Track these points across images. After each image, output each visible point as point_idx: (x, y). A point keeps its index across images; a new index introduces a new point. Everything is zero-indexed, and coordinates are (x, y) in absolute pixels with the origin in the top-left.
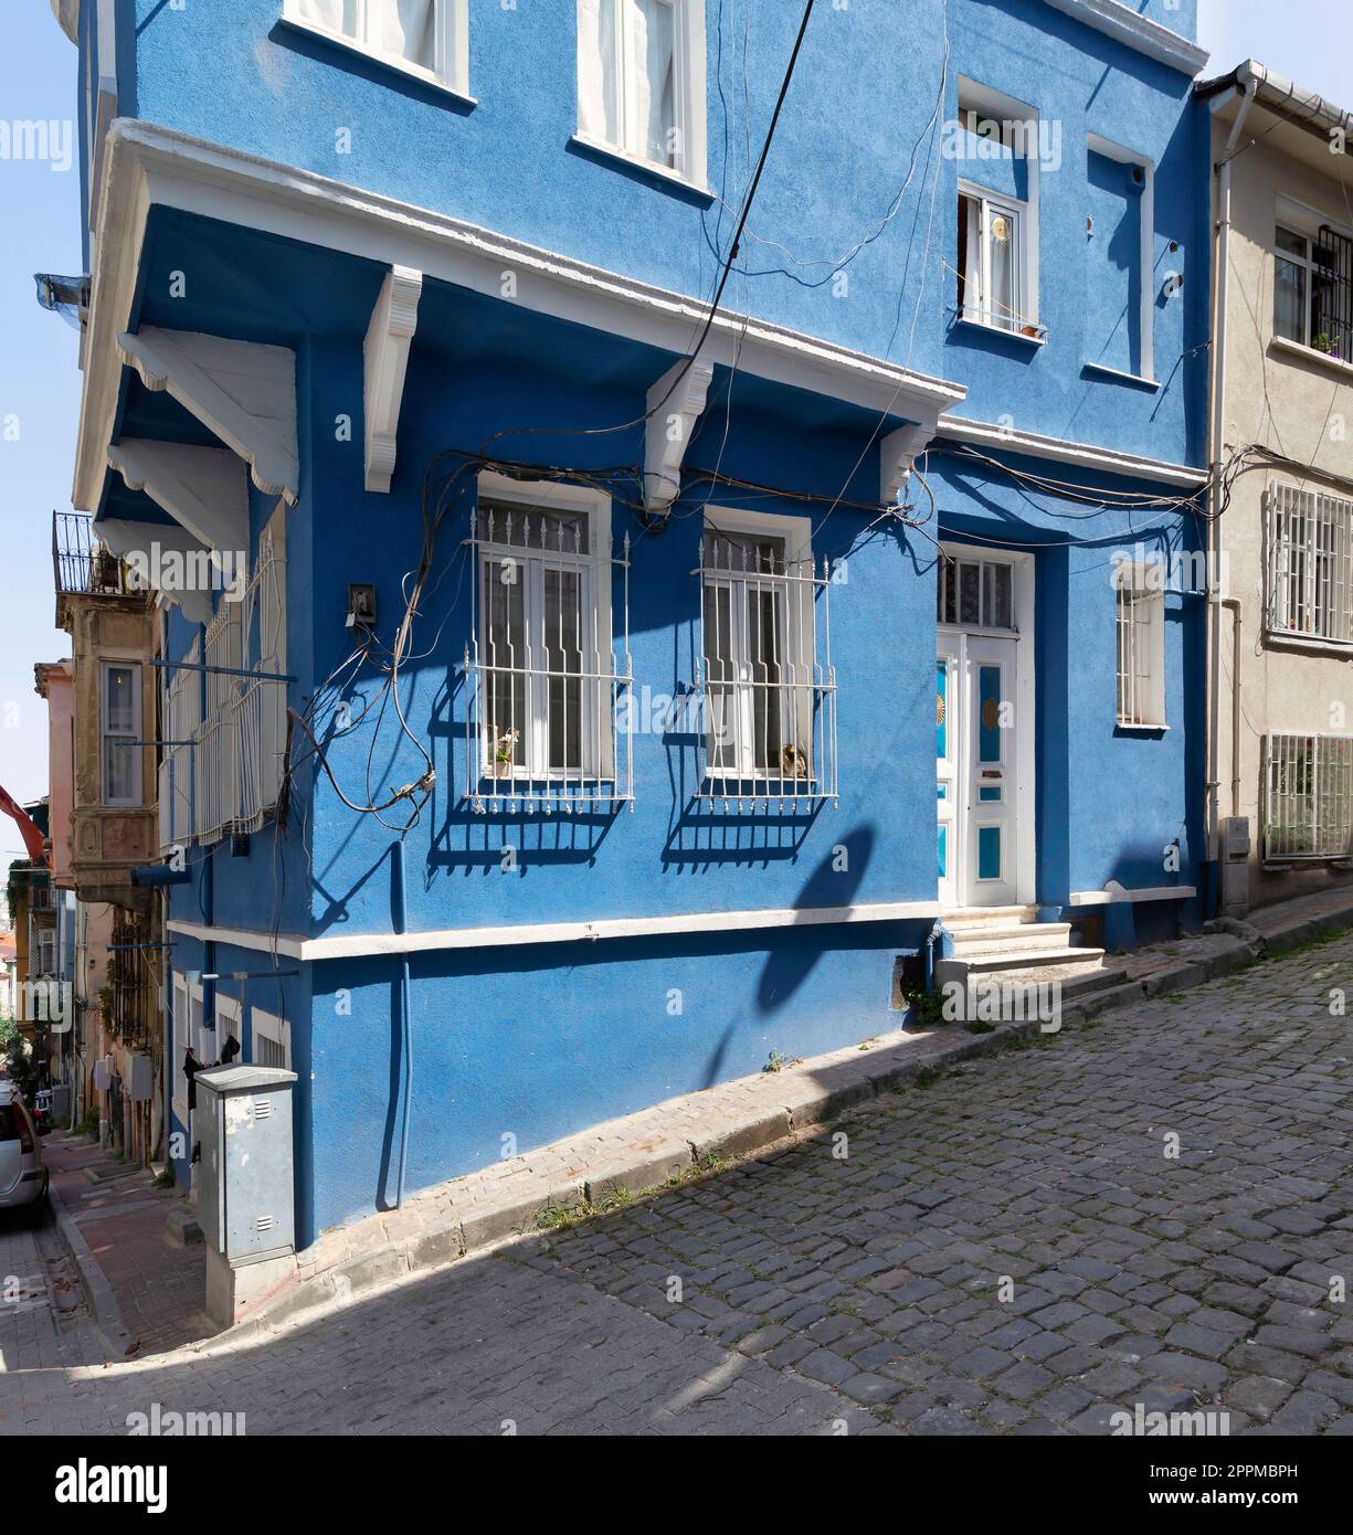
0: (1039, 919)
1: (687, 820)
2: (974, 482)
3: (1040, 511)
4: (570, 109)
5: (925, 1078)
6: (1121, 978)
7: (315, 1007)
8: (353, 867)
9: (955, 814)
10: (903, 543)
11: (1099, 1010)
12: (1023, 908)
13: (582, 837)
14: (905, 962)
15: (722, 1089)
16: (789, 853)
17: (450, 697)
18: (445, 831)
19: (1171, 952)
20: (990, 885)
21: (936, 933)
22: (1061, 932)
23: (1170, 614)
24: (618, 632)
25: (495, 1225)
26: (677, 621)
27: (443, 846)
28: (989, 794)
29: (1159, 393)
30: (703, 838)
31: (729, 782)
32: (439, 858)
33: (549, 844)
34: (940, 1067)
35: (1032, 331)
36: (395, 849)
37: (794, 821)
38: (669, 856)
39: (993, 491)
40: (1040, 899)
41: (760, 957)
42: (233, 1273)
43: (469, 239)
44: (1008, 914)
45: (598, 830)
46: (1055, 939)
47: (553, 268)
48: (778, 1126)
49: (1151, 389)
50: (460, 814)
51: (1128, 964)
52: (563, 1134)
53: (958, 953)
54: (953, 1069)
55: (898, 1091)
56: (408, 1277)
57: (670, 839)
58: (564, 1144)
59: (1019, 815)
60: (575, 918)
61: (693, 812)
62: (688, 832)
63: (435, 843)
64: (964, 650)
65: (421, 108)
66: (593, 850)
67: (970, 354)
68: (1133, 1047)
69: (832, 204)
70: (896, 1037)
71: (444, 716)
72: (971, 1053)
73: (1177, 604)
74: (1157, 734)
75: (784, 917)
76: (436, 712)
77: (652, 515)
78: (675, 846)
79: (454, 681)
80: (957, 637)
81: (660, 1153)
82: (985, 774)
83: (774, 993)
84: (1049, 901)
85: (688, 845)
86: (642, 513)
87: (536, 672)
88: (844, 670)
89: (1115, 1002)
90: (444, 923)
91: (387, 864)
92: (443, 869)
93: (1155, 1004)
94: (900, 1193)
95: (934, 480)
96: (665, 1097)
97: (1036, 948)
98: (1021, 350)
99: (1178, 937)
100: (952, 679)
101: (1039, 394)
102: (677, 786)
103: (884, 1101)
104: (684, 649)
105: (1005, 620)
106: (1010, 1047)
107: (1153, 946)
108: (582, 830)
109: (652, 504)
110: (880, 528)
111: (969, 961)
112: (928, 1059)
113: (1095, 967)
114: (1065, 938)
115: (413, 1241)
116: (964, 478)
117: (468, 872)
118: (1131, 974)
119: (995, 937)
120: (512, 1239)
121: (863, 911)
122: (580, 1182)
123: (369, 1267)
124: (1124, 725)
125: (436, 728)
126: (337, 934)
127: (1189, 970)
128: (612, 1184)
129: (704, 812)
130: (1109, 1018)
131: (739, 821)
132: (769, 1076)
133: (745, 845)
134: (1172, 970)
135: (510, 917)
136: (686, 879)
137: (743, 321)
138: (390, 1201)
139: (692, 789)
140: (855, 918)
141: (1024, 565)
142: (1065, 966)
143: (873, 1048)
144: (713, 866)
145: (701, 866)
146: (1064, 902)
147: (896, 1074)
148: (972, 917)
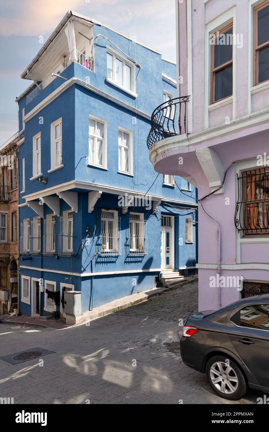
0: (175, 271)
1: (128, 257)
2: (166, 207)
3: (175, 211)
4: (118, 168)
5: (160, 294)
6: (186, 280)
7: (82, 283)
8: (86, 264)
9: (163, 255)
10: (156, 216)
11: (183, 285)
12: (173, 269)
13: (114, 259)
14: (156, 278)
15: (132, 295)
16: (141, 262)
17: (98, 240)
18: (97, 259)
19: (193, 277)
20: (168, 266)
21: (160, 273)
22: (178, 273)
23: (194, 225)
24: (119, 230)
25: (107, 312)
26: (126, 228)
27: (97, 261)
28: (168, 252)
29: (192, 192)
30: (129, 260)
31: (133, 252)
32: (97, 263)
33: (110, 261)
34: (162, 292)
35: (174, 185)
36: (91, 261)
37: (141, 257)
38: (125, 262)
39: (168, 208)
40: (175, 268)
41: (138, 277)
42: (75, 317)
43: (107, 188)
44: (170, 270)
45: (116, 258)
46: (177, 274)
47: (116, 189)
48: (141, 300)
49: (191, 192)
50: (100, 257)
51: (187, 278)
52: (112, 301)
53: (164, 276)
54: (163, 293)
55: (156, 296)
56: (97, 318)
57: (125, 260)
58: (112, 302)
59: (172, 255)
60: (113, 271)
61: (128, 256)
62: (128, 259)
63: (96, 260)
64: (164, 230)
65: (102, 171)
66: (115, 261)
67: (165, 189)
68: (186, 290)
69: (148, 174)
70: (155, 288)
71: (97, 243)
72: (166, 291)
73: (195, 224)
74: (192, 243)
75: (141, 271)
76: (96, 242)
77: (123, 214)
78: (126, 261)
79: (98, 238)
80: (163, 228)
81: (127, 303)
82: (167, 249)
83: (139, 281)
84: (176, 269)
85: (128, 261)
86: (122, 214)
87: (107, 237)
88: (148, 235)
89: (185, 284)
90: (97, 272)
91: (90, 264)
92: (97, 264)
93: (190, 284)
94: (159, 306)
95: (160, 207)
96: (124, 296)
97: (174, 276)
98: (172, 188)
99: (195, 274)
100: (162, 234)
101: (175, 194)
102: (126, 252)
103: (155, 297)
104: (127, 233)
105: (170, 225)
106: (171, 290)
107: (191, 276)
108: (114, 258)
109: (123, 213)
110: (153, 214)
111: (165, 278)
112: (160, 291)
113: (183, 279)
114: (179, 274)
115: (98, 314)
116: (164, 206)
117: (100, 264)
118: (187, 280)
119: (169, 274)
120: (110, 313)
121: (151, 270)
122: (117, 307)
123: (93, 316)
124: (187, 242)
125: (97, 245)
126: (84, 273)
127: (195, 279)
128: (121, 307)
129: (130, 256)
130: (184, 286)
131: (134, 257)
132: (138, 294)
133: (135, 260)
134: (193, 279)
135: (105, 271)
136: (127, 265)
137: (137, 192)
138: (91, 309)
139: (128, 252)
140: (150, 271)
141: (173, 218)
142: (178, 279)
143: (152, 290)
144: (131, 263)
145: (129, 263)
146: (178, 269)
147: (156, 293)
148: (165, 271)
